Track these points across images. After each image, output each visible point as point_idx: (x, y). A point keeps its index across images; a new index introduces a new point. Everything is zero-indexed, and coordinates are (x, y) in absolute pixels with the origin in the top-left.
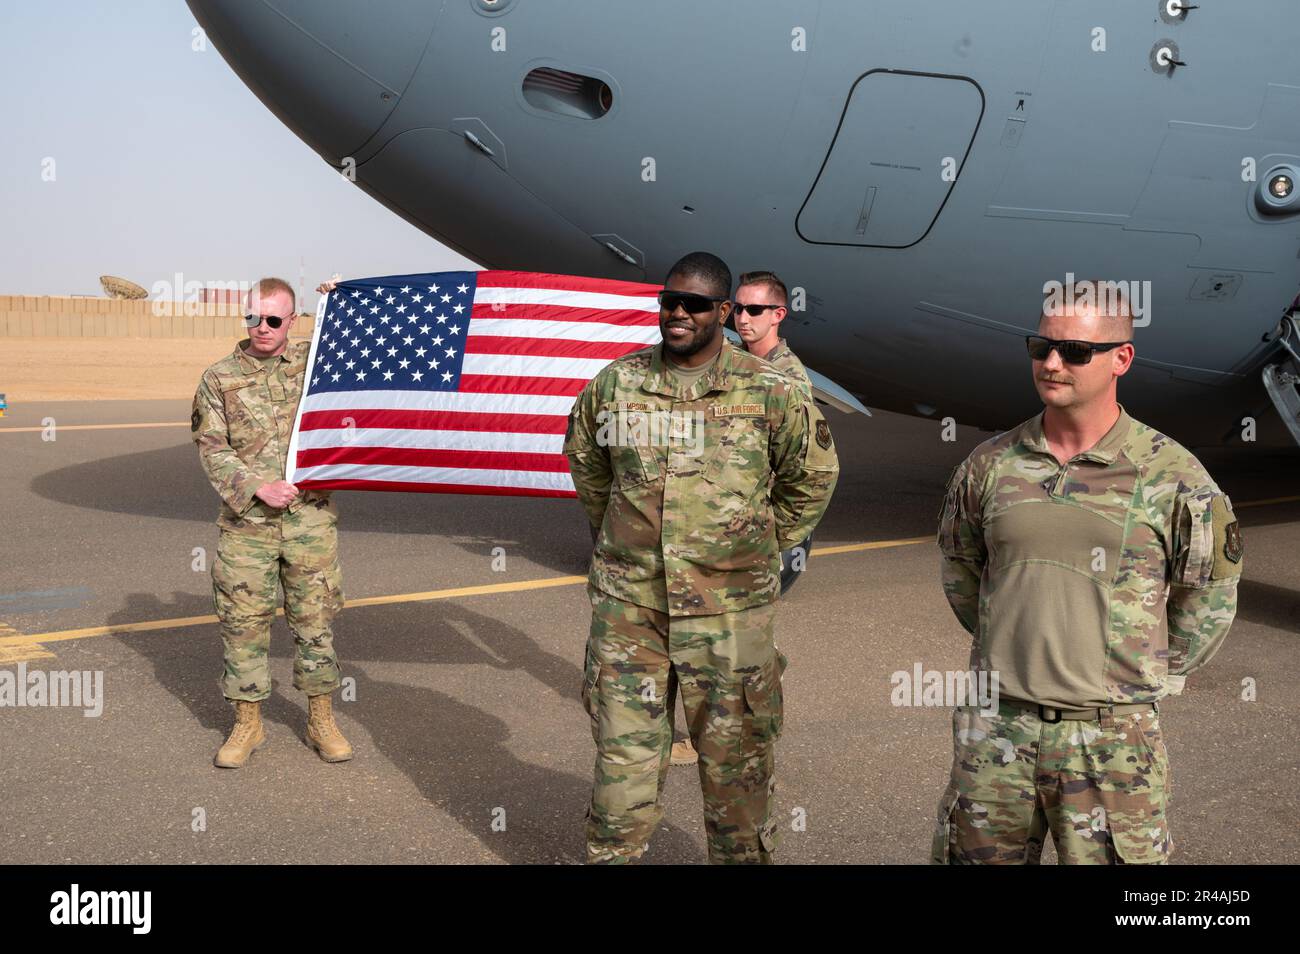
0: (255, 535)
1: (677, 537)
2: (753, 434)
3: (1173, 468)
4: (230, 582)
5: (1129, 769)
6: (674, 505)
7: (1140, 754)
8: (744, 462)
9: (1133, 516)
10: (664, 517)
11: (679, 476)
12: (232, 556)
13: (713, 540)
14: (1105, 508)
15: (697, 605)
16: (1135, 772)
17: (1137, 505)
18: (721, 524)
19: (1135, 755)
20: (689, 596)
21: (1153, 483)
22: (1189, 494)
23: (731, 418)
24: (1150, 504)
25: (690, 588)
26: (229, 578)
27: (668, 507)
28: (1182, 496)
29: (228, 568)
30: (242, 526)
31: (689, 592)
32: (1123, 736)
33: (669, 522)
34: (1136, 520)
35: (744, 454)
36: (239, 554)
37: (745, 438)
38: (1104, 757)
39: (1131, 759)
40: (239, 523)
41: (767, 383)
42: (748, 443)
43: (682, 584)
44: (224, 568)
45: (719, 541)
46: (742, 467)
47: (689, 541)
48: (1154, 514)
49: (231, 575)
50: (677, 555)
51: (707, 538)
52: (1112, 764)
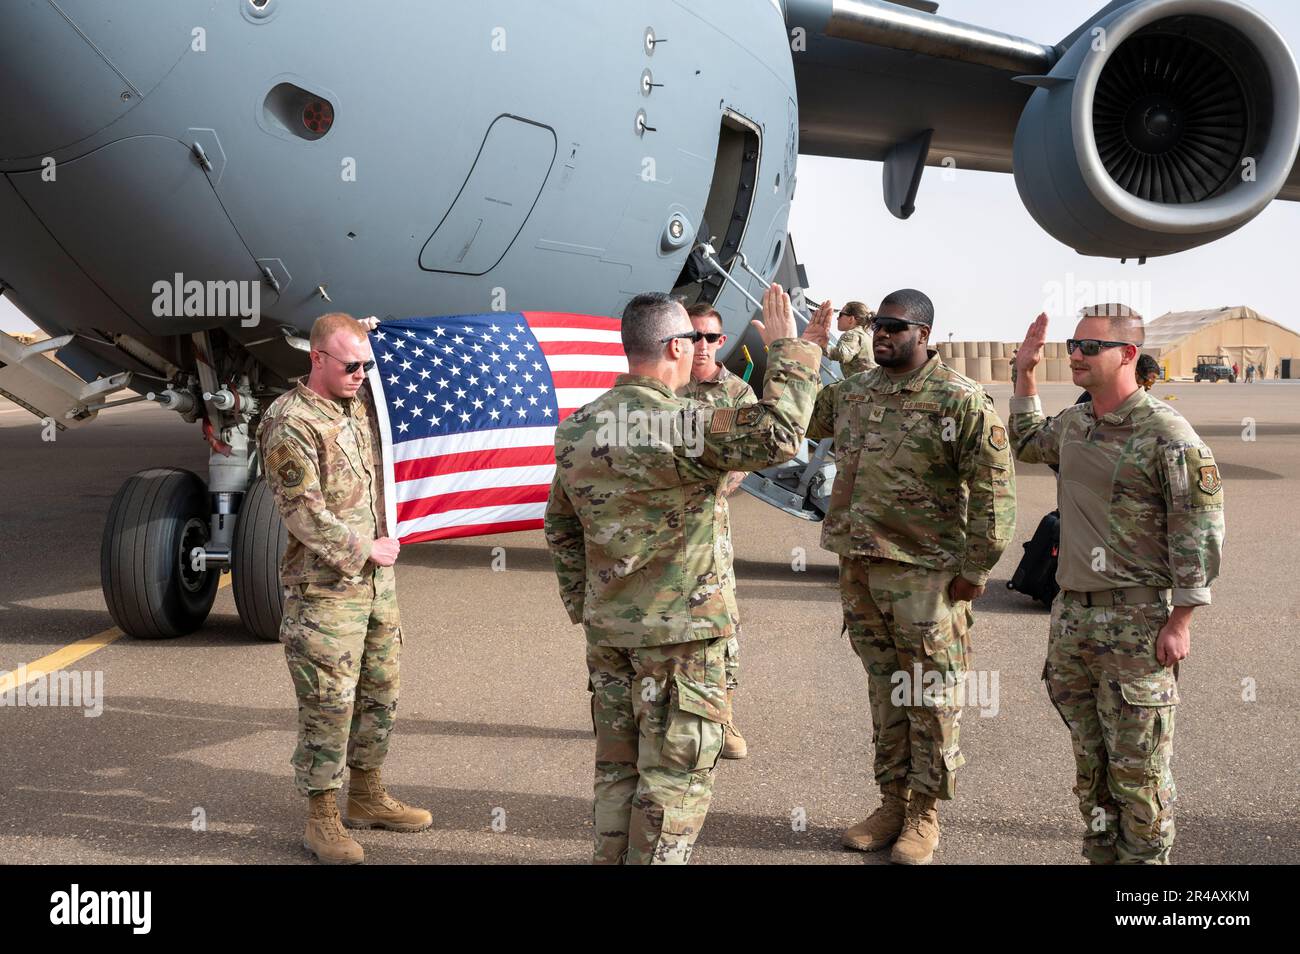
0: (354, 597)
1: (863, 499)
2: (926, 425)
3: (1156, 427)
4: (336, 654)
5: (1133, 640)
6: (863, 473)
7: (1141, 631)
8: (916, 446)
9: (1124, 458)
10: (856, 482)
11: (870, 450)
12: (336, 624)
13: (889, 503)
14: (1107, 451)
15: (872, 548)
16: (1138, 642)
17: (1128, 451)
18: (895, 491)
19: (1137, 631)
20: (867, 541)
21: (1141, 437)
22: (1165, 446)
23: (913, 411)
24: (1137, 451)
25: (868, 535)
26: (334, 650)
27: (860, 474)
28: (1160, 447)
29: (331, 639)
30: (344, 589)
31: (867, 538)
32: (1130, 618)
33: (858, 485)
34: (1126, 461)
35: (917, 440)
36: (343, 621)
37: (919, 428)
38: (1118, 632)
39: (1134, 634)
40: (339, 586)
41: (950, 389)
42: (920, 431)
43: (863, 532)
44: (325, 640)
45: (893, 505)
46: (913, 450)
47: (872, 501)
48: (1139, 459)
49: (336, 646)
50: (862, 512)
51: (883, 501)
52: (1121, 637)
